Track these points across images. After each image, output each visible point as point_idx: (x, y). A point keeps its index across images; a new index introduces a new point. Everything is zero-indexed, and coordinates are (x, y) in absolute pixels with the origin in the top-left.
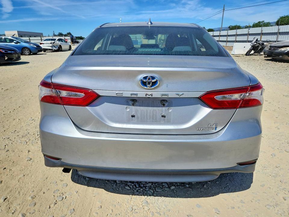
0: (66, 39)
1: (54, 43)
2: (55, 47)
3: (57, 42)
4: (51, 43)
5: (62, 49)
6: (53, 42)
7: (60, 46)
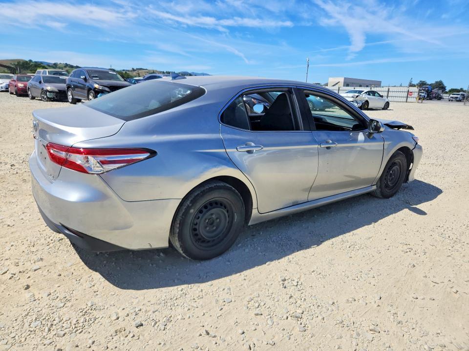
0: (410, 91)
1: (357, 96)
2: (357, 102)
3: (364, 96)
4: (353, 97)
5: (368, 106)
6: (357, 94)
7: (367, 102)
